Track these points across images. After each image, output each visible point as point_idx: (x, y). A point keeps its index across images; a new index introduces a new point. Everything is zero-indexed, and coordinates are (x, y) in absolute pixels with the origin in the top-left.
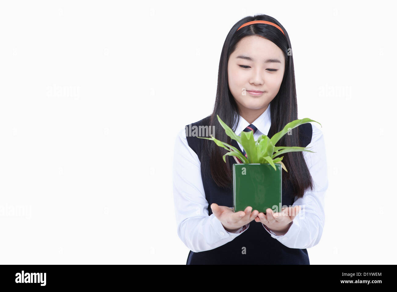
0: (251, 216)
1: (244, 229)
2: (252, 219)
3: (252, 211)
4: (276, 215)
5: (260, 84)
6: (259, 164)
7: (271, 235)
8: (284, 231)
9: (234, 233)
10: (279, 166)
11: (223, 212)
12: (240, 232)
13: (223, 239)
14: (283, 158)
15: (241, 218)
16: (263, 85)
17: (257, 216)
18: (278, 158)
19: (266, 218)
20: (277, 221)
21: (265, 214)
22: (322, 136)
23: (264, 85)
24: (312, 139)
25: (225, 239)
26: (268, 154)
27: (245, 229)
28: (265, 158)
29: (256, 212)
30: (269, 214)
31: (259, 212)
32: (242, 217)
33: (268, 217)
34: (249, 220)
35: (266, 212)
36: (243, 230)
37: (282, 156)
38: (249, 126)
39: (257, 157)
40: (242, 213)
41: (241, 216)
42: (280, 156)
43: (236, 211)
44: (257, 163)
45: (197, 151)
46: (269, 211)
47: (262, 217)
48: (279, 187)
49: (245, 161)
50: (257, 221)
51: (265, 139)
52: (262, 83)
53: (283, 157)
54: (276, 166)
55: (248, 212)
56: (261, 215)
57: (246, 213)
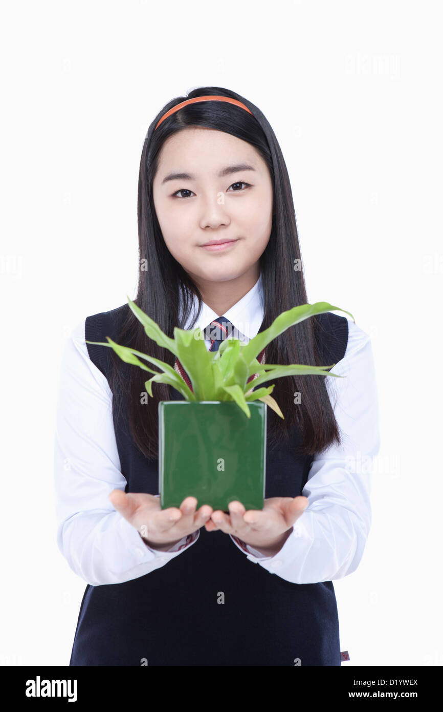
0: (195, 518)
1: (188, 541)
2: (199, 524)
3: (198, 507)
4: (252, 516)
5: (223, 225)
6: (218, 403)
7: (247, 556)
8: (274, 548)
9: (166, 551)
10: (260, 407)
11: (138, 507)
12: (180, 549)
13: (142, 564)
14: (274, 388)
15: (173, 524)
16: (229, 225)
17: (208, 519)
18: (263, 389)
19: (230, 522)
20: (254, 530)
21: (227, 512)
22: (368, 344)
23: (232, 225)
24: (347, 349)
25: (146, 563)
26: (237, 380)
27: (191, 541)
28: (229, 390)
29: (206, 510)
30: (235, 514)
31: (215, 510)
32: (176, 522)
33: (234, 522)
34: (192, 527)
35: (228, 509)
36: (186, 545)
37: (271, 385)
38: (217, 320)
39: (213, 385)
40: (174, 514)
41: (171, 519)
42: (266, 384)
43: (163, 508)
44: (212, 401)
45: (105, 371)
46: (235, 506)
47: (220, 521)
48: (259, 453)
49: (188, 395)
50: (209, 528)
51: (234, 346)
52: (225, 221)
53: (274, 386)
54: (250, 407)
55: (188, 509)
56: (218, 516)
57: (184, 514)
